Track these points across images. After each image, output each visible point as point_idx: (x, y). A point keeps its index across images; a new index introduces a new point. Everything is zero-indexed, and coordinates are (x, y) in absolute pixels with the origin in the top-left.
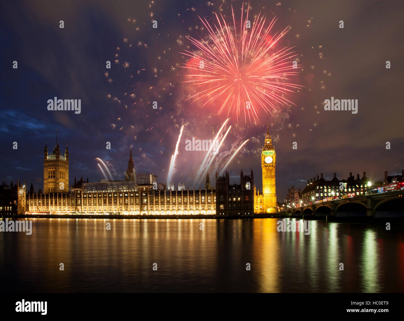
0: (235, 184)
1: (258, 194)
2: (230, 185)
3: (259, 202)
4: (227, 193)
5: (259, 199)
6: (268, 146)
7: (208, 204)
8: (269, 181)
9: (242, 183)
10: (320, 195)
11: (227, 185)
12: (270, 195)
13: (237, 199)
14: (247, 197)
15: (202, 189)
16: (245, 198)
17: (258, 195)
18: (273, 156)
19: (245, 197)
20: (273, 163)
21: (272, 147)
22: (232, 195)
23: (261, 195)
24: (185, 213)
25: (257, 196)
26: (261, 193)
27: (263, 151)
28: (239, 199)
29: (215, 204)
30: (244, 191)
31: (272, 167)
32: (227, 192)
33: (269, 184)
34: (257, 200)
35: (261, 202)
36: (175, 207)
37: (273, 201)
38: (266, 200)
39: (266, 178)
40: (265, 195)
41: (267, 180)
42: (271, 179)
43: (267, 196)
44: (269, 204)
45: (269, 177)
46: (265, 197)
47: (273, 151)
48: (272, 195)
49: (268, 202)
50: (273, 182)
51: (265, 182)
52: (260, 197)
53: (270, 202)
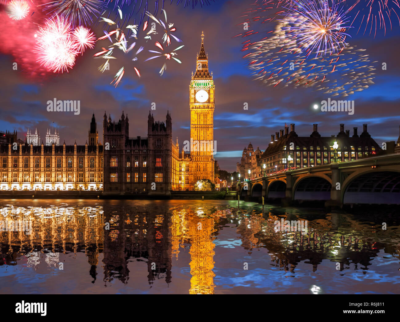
0: (139, 137)
1: (183, 156)
2: (129, 139)
4: (124, 153)
5: (184, 165)
6: (202, 73)
7: (90, 172)
9: (150, 135)
11: (124, 139)
13: (141, 164)
14: (158, 160)
15: (78, 145)
16: (155, 163)
17: (183, 158)
18: (209, 90)
19: (155, 160)
20: (209, 101)
21: (208, 74)
22: (132, 156)
23: (187, 158)
24: (47, 188)
25: (181, 159)
26: (188, 155)
27: (192, 81)
28: (145, 163)
29: (102, 171)
30: (153, 150)
31: (207, 109)
32: (124, 151)
34: (180, 166)
36: (28, 177)
37: (208, 169)
38: (197, 167)
39: (197, 129)
40: (195, 158)
41: (199, 131)
42: (205, 131)
43: (198, 159)
44: (202, 173)
45: (202, 126)
46: (196, 162)
47: (209, 80)
48: (207, 159)
49: (200, 171)
50: (208, 136)
51: (196, 136)
52: (186, 162)
53: (204, 170)
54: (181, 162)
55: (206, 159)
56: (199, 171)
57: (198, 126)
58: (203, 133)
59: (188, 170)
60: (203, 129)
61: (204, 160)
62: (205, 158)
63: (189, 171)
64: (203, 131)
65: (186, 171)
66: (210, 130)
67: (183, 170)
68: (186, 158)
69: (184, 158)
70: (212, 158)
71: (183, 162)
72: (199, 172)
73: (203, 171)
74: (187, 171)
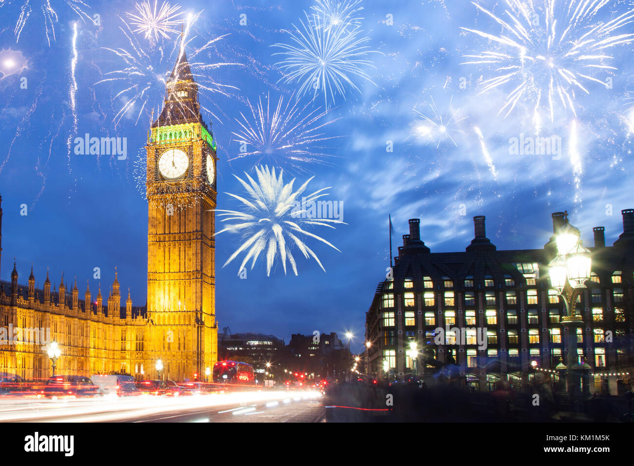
1: (129, 313)
3: (130, 346)
5: (131, 335)
8: (175, 255)
10: (404, 318)
12: (177, 315)
17: (129, 318)
18: (190, 148)
20: (189, 175)
23: (140, 317)
25: (123, 321)
26: (141, 310)
31: (186, 194)
33: (175, 268)
34: (123, 339)
35: (140, 348)
37: (190, 346)
38: (162, 338)
39: (162, 244)
40: (159, 316)
41: (167, 250)
42: (182, 248)
43: (164, 319)
44: (174, 356)
45: (175, 237)
46: (159, 327)
47: (192, 124)
48: (187, 318)
49: (169, 348)
50: (190, 260)
51: (159, 261)
52: (136, 327)
53: (179, 348)
54: (125, 327)
55: (185, 319)
56: (166, 348)
57: (165, 238)
58: (177, 253)
59: (143, 348)
60: (177, 244)
61: (179, 321)
62: (182, 318)
63: (143, 350)
64: (177, 249)
65: (137, 350)
66: (194, 245)
67: (128, 347)
68: (136, 318)
69: (133, 318)
70: (199, 315)
71: (129, 327)
72: (168, 353)
73: (177, 350)
74: (140, 350)
